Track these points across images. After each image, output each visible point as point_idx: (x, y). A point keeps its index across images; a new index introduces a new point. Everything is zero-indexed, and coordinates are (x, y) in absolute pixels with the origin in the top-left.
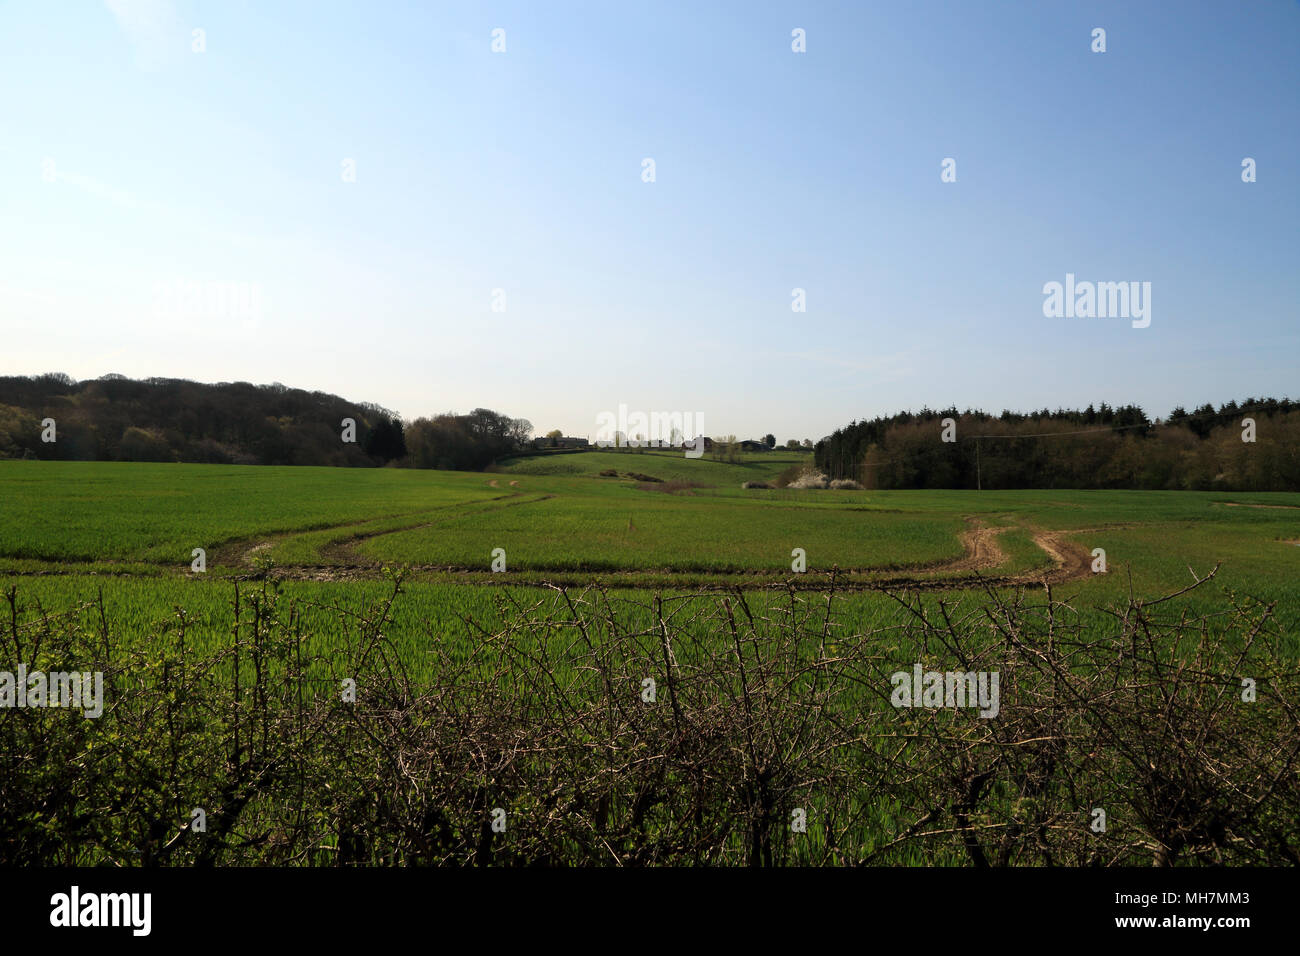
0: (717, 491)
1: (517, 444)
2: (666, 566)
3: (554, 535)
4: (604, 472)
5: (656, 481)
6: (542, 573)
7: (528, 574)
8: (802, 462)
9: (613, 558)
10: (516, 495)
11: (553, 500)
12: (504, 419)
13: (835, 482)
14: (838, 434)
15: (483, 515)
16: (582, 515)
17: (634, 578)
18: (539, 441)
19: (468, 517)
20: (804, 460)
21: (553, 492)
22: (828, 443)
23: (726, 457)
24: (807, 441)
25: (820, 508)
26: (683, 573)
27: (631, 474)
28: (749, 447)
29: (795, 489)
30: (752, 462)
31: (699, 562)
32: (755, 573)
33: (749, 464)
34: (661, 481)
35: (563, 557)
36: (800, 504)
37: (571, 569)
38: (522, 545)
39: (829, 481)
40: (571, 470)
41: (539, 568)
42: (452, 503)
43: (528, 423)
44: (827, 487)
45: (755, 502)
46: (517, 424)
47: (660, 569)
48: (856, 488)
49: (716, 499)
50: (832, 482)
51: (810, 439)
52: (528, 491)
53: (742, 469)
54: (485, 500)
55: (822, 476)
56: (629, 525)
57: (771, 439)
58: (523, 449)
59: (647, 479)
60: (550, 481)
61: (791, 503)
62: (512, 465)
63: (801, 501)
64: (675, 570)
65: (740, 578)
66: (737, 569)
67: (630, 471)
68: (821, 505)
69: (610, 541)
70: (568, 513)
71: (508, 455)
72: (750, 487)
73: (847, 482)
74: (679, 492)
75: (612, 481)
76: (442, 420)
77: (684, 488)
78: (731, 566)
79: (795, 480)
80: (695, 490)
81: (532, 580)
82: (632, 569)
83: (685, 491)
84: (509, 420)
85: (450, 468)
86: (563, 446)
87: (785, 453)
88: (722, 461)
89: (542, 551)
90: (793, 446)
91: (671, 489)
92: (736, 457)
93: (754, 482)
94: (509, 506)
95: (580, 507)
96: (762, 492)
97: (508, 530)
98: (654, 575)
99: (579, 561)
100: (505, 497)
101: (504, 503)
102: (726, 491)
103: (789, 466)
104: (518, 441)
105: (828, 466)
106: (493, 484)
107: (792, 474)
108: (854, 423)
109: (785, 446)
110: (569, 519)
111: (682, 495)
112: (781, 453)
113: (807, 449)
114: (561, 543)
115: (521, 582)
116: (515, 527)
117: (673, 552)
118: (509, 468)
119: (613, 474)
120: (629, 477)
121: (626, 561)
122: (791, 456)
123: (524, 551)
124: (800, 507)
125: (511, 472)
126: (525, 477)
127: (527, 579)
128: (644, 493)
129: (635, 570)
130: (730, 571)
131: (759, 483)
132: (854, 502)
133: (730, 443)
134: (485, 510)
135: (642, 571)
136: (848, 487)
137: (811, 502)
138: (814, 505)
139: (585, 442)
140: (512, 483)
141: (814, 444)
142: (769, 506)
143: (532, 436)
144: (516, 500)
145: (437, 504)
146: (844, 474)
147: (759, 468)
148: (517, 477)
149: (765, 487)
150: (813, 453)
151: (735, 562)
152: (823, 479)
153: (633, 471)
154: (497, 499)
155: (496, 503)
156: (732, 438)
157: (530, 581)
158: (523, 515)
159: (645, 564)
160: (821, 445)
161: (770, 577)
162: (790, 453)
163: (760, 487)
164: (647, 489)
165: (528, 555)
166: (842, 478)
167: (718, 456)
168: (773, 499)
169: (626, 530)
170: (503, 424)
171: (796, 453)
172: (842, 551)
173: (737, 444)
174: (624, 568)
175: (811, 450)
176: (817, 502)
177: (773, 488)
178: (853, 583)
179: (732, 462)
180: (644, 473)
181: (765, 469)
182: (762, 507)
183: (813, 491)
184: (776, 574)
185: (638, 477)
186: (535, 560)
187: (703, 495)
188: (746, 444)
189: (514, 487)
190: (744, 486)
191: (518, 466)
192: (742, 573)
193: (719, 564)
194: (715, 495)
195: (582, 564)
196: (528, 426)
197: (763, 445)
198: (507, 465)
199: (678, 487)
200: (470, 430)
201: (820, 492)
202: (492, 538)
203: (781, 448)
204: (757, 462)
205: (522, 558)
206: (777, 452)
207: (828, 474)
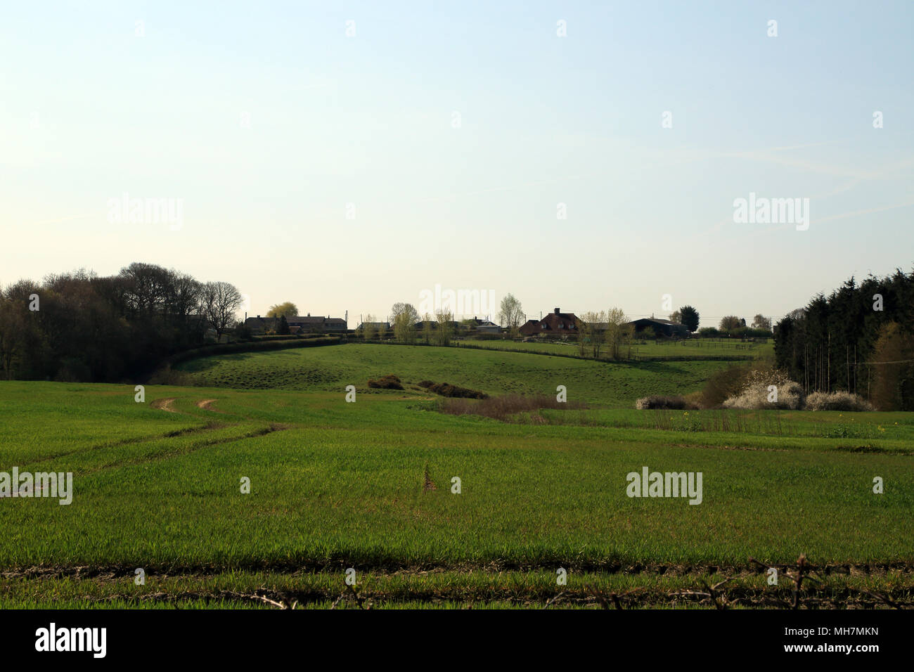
0: (589, 415)
1: (211, 330)
2: (494, 557)
3: (281, 501)
4: (377, 380)
5: (473, 395)
6: (259, 575)
7: (231, 577)
8: (751, 358)
9: (394, 544)
10: (210, 426)
11: (282, 434)
12: (187, 283)
13: (816, 397)
14: (819, 307)
15: (146, 465)
16: (335, 463)
17: (433, 580)
18: (254, 324)
19: (116, 470)
20: (755, 354)
21: (283, 419)
22: (799, 322)
23: (605, 350)
24: (759, 319)
25: (786, 447)
26: (526, 570)
27: (427, 385)
28: (648, 331)
29: (738, 411)
30: (653, 359)
31: (555, 549)
32: (663, 570)
33: (650, 363)
34: (483, 397)
35: (298, 543)
36: (748, 439)
37: (314, 565)
38: (221, 522)
39: (803, 396)
40: (315, 378)
41: (252, 565)
42: (86, 444)
43: (231, 290)
44: (800, 405)
45: (661, 434)
46: (211, 292)
47: (481, 563)
48: (857, 409)
49: (586, 428)
50: (810, 398)
51: (765, 315)
52: (232, 418)
53: (636, 373)
54: (151, 437)
55: (789, 385)
56: (423, 479)
57: (689, 316)
58: (224, 339)
59: (456, 393)
60: (275, 400)
61: (730, 437)
62: (203, 369)
63: (749, 432)
64: (510, 565)
65: (632, 580)
66: (628, 563)
67: (427, 378)
68: (788, 440)
69: (387, 510)
70: (309, 458)
71: (195, 351)
72: (652, 406)
73: (838, 396)
74: (517, 417)
75: (391, 397)
76: (65, 286)
77: (528, 409)
78: (615, 556)
79: (737, 393)
80: (546, 412)
81: (239, 589)
82: (429, 564)
83: (528, 415)
84: (196, 284)
85: (82, 378)
86: (300, 331)
87: (716, 341)
88: (596, 357)
89: (260, 532)
90: (733, 328)
91: (502, 412)
92: (624, 350)
93: (659, 396)
94: (196, 447)
95: (331, 446)
96: (675, 416)
97: (194, 494)
98: (472, 576)
99: (329, 549)
100: (190, 430)
101: (187, 441)
102: (603, 415)
103: (724, 367)
104: (214, 324)
105: (800, 365)
106: (165, 407)
107: (732, 382)
108: (851, 283)
109: (718, 328)
110: (310, 469)
111: (523, 421)
112: (707, 341)
113: (761, 333)
114: (295, 516)
115: (217, 592)
116: (207, 487)
117: (508, 530)
118: (197, 376)
119: (393, 385)
120: (424, 389)
121: (417, 548)
122: (729, 347)
123: (224, 532)
124: (746, 445)
125: (200, 384)
126: (228, 392)
127: (229, 586)
128: (452, 418)
129: (436, 565)
130: (614, 566)
131: (668, 398)
132: (852, 436)
133: (612, 324)
134: (151, 456)
135: (448, 568)
136: (842, 406)
137: (768, 434)
138: (775, 440)
139: (341, 324)
140: (202, 405)
141: (774, 323)
142: (688, 443)
143: (240, 313)
144: (208, 436)
145: (58, 446)
146: (833, 381)
147: (668, 369)
148: (214, 392)
149: (680, 406)
150: (771, 341)
151: (622, 550)
152: (793, 391)
153: (431, 379)
154: (172, 435)
155: (171, 442)
156: (616, 314)
157: (234, 591)
158: (222, 465)
159: (455, 555)
160: (786, 325)
161: (691, 578)
162: (726, 342)
163: (670, 406)
164: (456, 411)
165: (230, 543)
166: (831, 390)
167: (590, 349)
168: (694, 430)
169: (416, 490)
170: (184, 292)
171: (739, 341)
172: (831, 530)
173: (625, 326)
174: (414, 562)
175: (768, 335)
176: (781, 434)
177: (696, 408)
178: (855, 593)
179: (617, 360)
180: (452, 381)
181: (679, 371)
182: (675, 444)
183: (772, 413)
184: (702, 574)
185: (440, 390)
186: (246, 549)
187: (562, 422)
188: (642, 325)
189: (206, 412)
190: (639, 404)
191: (215, 372)
192: (638, 569)
193: (594, 553)
194: (584, 422)
195: (335, 556)
196: (232, 295)
197: (675, 328)
198: (195, 369)
199: (517, 408)
200: (120, 305)
201: (785, 415)
202: (163, 510)
203: (710, 333)
204: (663, 359)
205: (221, 546)
206: (701, 340)
207: (802, 382)
